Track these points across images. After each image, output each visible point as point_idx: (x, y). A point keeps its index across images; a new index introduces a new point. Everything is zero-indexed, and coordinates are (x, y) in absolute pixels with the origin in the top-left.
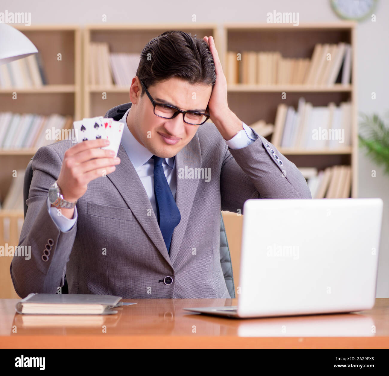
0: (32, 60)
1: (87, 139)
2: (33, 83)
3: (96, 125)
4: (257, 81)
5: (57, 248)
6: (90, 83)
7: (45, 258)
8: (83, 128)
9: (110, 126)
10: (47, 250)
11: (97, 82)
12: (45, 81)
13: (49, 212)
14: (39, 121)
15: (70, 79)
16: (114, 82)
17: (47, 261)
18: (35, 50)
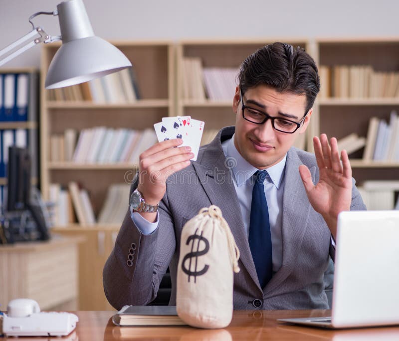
0: (125, 74)
1: (168, 139)
2: (126, 98)
3: (176, 125)
4: (349, 95)
5: (140, 252)
6: (183, 97)
7: (129, 263)
8: (163, 129)
9: (189, 124)
10: (131, 254)
11: (191, 97)
12: (138, 96)
13: (132, 217)
14: (133, 135)
15: (163, 93)
16: (207, 96)
17: (131, 266)
18: (129, 64)
